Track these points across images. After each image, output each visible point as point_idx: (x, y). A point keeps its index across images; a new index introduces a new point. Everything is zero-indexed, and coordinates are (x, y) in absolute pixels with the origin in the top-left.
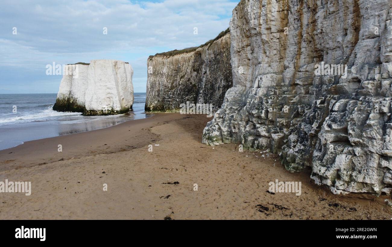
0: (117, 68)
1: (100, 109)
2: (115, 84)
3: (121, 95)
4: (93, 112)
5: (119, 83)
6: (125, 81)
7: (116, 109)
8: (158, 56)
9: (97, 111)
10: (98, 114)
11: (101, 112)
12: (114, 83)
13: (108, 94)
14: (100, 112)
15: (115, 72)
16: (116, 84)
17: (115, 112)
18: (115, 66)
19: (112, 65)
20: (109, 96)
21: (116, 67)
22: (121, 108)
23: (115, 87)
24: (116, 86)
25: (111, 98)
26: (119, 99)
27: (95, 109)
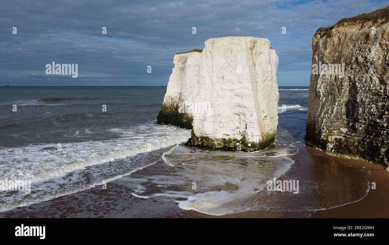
0: (255, 54)
1: (220, 136)
2: (251, 88)
3: (262, 109)
4: (206, 140)
5: (259, 84)
6: (269, 79)
7: (251, 140)
8: (346, 23)
9: (213, 141)
10: (215, 145)
11: (222, 144)
12: (249, 85)
13: (236, 106)
14: (219, 142)
15: (251, 61)
16: (252, 86)
17: (249, 145)
18: (252, 49)
19: (247, 47)
20: (237, 110)
21: (254, 52)
22: (261, 138)
23: (251, 93)
24: (253, 90)
25: (242, 116)
26: (258, 119)
27: (210, 136)
